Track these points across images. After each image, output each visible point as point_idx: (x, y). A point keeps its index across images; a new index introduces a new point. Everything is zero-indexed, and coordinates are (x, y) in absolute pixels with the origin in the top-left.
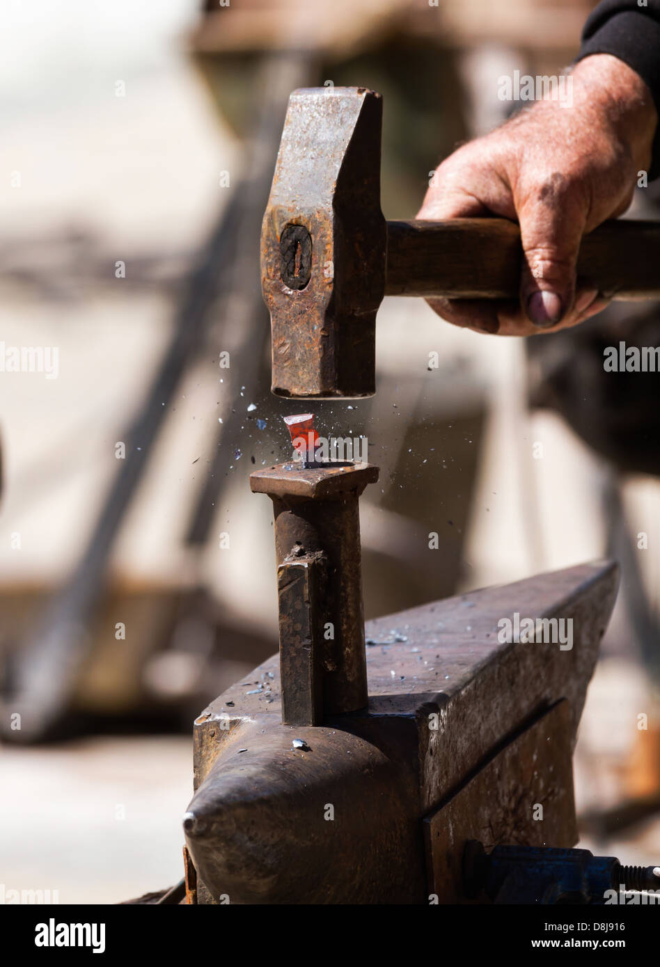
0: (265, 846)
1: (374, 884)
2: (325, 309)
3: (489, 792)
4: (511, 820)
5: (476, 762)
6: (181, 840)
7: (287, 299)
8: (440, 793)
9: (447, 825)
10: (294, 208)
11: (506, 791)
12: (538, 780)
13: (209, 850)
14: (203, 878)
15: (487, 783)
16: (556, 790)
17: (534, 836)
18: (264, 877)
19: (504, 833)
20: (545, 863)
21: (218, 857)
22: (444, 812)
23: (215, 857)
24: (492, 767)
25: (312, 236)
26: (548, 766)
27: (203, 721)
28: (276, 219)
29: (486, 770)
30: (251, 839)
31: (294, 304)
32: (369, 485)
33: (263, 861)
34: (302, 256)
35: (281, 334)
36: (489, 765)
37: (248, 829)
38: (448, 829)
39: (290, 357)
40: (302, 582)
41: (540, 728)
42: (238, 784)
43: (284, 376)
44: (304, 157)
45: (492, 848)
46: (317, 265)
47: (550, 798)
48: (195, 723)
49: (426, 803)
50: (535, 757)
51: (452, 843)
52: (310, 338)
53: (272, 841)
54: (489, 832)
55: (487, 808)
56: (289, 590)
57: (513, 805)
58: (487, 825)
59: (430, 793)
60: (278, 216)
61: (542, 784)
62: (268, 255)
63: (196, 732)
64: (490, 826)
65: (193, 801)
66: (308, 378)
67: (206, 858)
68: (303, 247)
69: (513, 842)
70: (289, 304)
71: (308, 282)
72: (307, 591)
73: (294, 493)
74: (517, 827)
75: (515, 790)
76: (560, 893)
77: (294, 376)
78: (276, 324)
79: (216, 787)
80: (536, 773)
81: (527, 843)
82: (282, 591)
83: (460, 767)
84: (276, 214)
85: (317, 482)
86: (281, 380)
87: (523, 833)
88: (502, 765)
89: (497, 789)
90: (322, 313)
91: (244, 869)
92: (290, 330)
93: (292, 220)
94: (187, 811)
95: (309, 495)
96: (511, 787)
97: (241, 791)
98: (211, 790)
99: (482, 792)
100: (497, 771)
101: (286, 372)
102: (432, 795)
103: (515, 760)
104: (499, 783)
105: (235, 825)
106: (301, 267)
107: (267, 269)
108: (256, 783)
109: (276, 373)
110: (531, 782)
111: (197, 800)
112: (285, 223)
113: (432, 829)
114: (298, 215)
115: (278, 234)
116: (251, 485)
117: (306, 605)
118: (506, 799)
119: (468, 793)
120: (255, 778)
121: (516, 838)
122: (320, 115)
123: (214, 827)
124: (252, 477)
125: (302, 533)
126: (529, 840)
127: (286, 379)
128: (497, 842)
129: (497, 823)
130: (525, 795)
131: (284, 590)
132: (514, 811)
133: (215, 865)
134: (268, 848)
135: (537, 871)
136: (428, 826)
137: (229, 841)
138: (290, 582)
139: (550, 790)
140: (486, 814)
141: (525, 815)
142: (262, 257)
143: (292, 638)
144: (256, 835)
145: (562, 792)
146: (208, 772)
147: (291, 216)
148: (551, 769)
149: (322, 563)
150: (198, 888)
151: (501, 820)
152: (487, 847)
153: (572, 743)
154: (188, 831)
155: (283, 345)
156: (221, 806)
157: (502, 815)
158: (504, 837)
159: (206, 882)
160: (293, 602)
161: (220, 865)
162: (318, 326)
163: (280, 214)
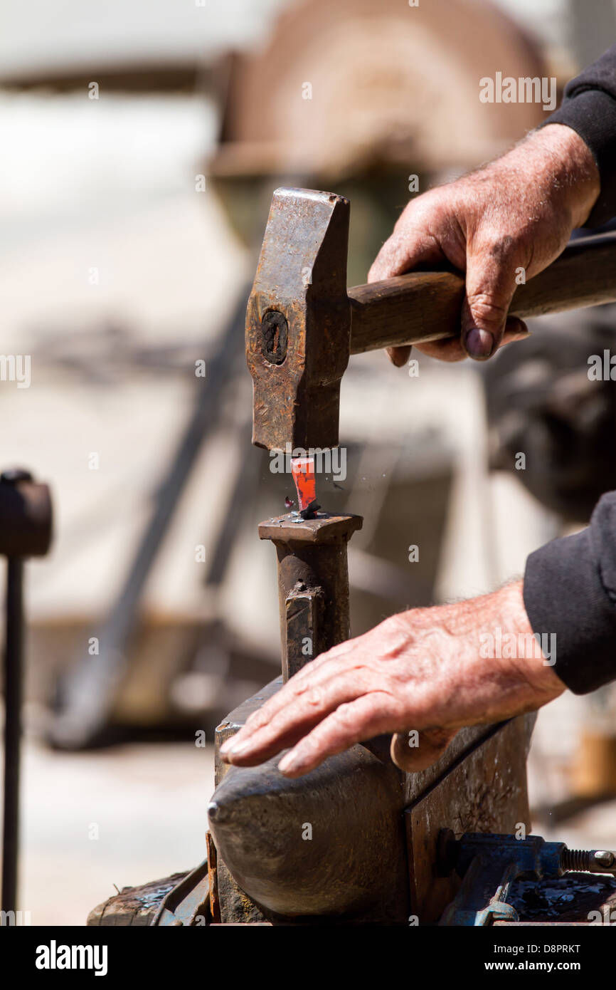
0: (275, 831)
1: (364, 864)
2: (298, 384)
3: (459, 789)
4: (476, 812)
5: (448, 763)
6: (205, 825)
7: (267, 371)
8: (418, 788)
9: (425, 816)
10: (274, 297)
11: (473, 788)
12: (499, 779)
13: (228, 834)
14: (223, 858)
15: (457, 781)
16: (513, 789)
17: (495, 826)
18: (274, 857)
19: (471, 823)
20: (506, 847)
21: (236, 840)
22: (422, 804)
23: (233, 840)
24: (461, 768)
25: (289, 322)
26: (507, 769)
27: (223, 729)
28: (259, 303)
29: (455, 771)
30: (263, 825)
31: (272, 376)
32: (356, 531)
33: (273, 843)
34: (279, 337)
35: (261, 398)
36: (459, 766)
37: (262, 817)
38: (425, 819)
39: (268, 419)
40: (306, 612)
41: (500, 736)
42: (254, 779)
43: (262, 434)
44: (283, 251)
45: (461, 835)
46: (292, 347)
47: (509, 795)
48: (216, 730)
49: (407, 797)
50: (496, 761)
51: (429, 830)
52: (284, 406)
53: (281, 827)
54: (459, 822)
55: (457, 802)
56: (295, 620)
57: (478, 800)
58: (457, 816)
59: (410, 788)
60: (261, 301)
61: (502, 784)
62: (252, 332)
63: (217, 738)
64: (460, 817)
65: (215, 793)
66: (282, 439)
67: (226, 840)
68: (281, 330)
69: (478, 830)
70: (268, 376)
71: (284, 360)
72: (311, 619)
73: (298, 538)
74: (481, 818)
75: (480, 787)
76: (517, 872)
77: (271, 435)
78: (257, 390)
79: (234, 782)
80: (497, 774)
81: (490, 832)
82: (290, 620)
83: (435, 768)
84: (259, 299)
85: (317, 528)
86: (260, 437)
87: (486, 823)
88: (469, 767)
89: (465, 786)
90: (295, 387)
91: (258, 850)
92: (269, 396)
93: (272, 306)
94: (211, 801)
95: (312, 539)
96: (477, 785)
97: (255, 785)
98: (230, 785)
99: (454, 788)
100: (465, 772)
101: (264, 430)
102: (412, 791)
103: (480, 763)
104: (466, 782)
105: (250, 813)
106: (279, 346)
107: (251, 343)
108: (268, 778)
109: (256, 430)
110: (493, 782)
111: (220, 793)
112: (266, 308)
113: (412, 818)
114: (277, 304)
115: (261, 316)
116: (260, 533)
117: (311, 631)
118: (473, 795)
119: (442, 789)
120: (267, 775)
121: (481, 828)
122: (297, 215)
123: (234, 814)
124: (261, 527)
125: (304, 572)
126: (490, 829)
127: (265, 436)
128: (465, 831)
129: (466, 815)
130: (488, 791)
131: (292, 618)
132: (479, 806)
133: (234, 846)
134: (277, 833)
135: (499, 853)
136: (408, 816)
137: (246, 826)
138: (296, 613)
139: (508, 788)
140: (456, 807)
141: (488, 809)
142: (247, 333)
143: (298, 659)
144: (268, 821)
145: (518, 790)
146: (227, 771)
147: (272, 303)
148: (509, 771)
149: (321, 596)
150: (218, 867)
151: (468, 812)
152: (457, 834)
153: (526, 749)
154: (212, 818)
155: (263, 408)
156: (239, 797)
157: (469, 809)
158: (471, 826)
159: (225, 861)
160: (299, 628)
161: (237, 847)
162: (291, 398)
163: (262, 300)
